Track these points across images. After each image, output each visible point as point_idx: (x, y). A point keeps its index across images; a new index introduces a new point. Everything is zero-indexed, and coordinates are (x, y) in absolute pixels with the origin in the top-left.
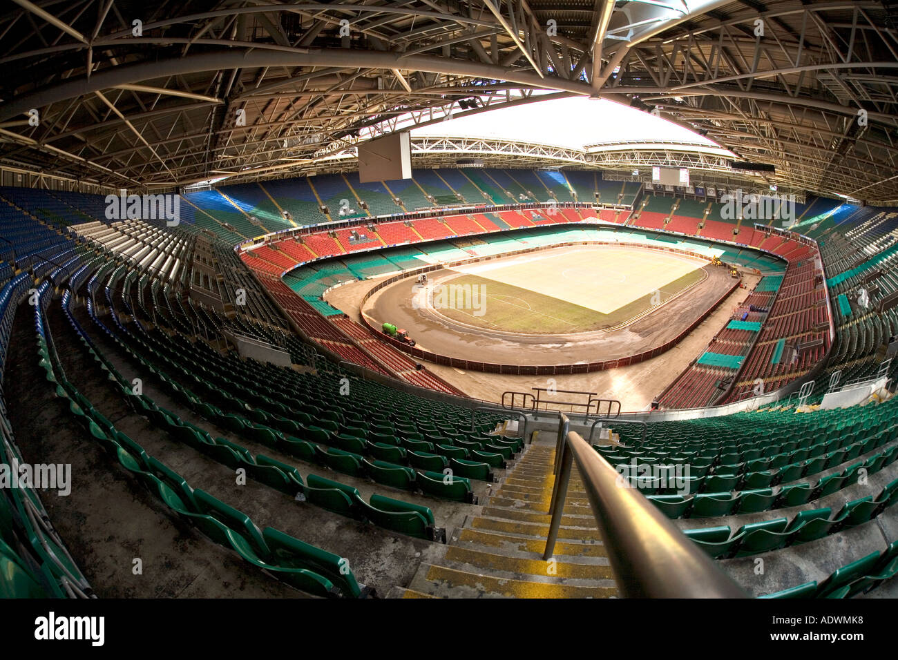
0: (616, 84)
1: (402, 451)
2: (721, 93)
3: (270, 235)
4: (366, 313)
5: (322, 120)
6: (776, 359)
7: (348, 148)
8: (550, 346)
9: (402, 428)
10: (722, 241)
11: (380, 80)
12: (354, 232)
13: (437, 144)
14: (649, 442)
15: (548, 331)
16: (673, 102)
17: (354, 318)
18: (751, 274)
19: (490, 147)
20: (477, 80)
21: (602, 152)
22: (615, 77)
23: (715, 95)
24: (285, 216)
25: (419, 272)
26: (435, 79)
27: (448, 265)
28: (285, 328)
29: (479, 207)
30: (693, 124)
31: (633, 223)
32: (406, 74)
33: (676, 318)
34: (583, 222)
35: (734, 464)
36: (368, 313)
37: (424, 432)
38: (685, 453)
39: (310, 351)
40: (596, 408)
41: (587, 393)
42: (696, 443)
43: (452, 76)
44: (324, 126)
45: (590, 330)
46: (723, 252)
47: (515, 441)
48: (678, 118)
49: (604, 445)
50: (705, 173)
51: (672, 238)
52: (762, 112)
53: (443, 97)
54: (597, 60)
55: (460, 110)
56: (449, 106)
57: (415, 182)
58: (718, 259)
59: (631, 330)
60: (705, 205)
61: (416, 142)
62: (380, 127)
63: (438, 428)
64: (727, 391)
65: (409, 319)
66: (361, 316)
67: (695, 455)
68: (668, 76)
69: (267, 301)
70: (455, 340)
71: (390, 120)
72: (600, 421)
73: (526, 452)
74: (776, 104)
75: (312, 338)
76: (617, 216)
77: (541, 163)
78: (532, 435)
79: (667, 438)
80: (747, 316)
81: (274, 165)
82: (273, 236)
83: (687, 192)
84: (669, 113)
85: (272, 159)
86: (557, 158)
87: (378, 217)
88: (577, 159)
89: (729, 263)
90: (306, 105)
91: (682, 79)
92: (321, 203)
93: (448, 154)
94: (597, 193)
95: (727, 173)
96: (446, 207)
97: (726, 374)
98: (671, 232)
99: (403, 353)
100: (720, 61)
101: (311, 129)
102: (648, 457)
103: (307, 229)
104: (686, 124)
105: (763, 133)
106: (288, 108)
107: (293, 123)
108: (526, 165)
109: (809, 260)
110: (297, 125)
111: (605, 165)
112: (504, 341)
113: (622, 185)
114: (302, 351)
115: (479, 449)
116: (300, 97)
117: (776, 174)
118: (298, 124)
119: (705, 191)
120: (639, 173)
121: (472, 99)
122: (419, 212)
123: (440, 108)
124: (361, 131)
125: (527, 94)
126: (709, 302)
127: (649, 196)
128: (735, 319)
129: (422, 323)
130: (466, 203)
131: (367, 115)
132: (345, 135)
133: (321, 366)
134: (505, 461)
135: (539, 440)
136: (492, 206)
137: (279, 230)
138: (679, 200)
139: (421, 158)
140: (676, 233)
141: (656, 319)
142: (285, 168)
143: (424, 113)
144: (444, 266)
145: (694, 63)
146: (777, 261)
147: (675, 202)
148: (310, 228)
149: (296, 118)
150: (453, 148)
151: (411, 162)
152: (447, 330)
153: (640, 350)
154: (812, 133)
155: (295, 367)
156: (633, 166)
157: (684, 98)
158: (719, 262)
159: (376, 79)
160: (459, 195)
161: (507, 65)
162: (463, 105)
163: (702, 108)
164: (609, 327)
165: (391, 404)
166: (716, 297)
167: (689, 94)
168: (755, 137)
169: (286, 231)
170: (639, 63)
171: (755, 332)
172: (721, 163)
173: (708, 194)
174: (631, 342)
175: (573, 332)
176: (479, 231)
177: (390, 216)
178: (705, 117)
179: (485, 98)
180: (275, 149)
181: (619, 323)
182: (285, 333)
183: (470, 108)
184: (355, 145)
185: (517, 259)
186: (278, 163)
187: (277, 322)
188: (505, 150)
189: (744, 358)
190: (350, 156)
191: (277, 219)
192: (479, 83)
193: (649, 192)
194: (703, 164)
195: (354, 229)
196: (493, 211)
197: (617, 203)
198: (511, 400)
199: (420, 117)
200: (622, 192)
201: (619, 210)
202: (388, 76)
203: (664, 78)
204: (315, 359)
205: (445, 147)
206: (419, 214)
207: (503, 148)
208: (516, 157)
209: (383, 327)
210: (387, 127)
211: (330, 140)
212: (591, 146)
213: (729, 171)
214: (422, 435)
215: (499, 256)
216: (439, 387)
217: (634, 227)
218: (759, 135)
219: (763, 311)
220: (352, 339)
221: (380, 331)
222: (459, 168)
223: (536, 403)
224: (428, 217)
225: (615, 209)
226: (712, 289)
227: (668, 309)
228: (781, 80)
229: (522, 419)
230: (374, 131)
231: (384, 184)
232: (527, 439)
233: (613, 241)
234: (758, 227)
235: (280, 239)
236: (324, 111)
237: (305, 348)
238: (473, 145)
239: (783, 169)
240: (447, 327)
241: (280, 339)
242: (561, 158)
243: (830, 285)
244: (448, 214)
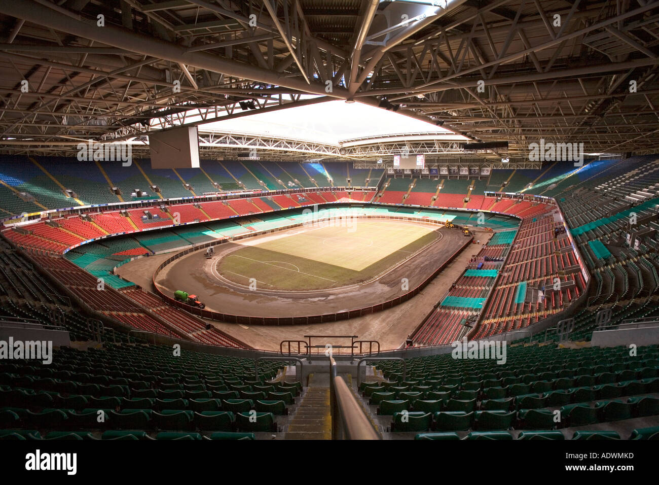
0: (368, 88)
1: (190, 414)
2: (461, 86)
3: (48, 212)
4: (159, 283)
5: (108, 104)
6: (521, 299)
7: (139, 135)
8: (316, 299)
9: (189, 389)
10: (454, 209)
11: (167, 72)
12: (146, 212)
13: (221, 139)
14: (410, 377)
15: (315, 287)
16: (416, 99)
17: (146, 288)
18: (482, 232)
19: (265, 144)
20: (255, 84)
21: (353, 146)
22: (369, 81)
23: (455, 88)
24: (69, 195)
25: (207, 245)
26: (219, 79)
27: (232, 240)
28: (65, 304)
29: (256, 193)
30: (431, 117)
31: (377, 201)
32: (192, 70)
33: (417, 271)
34: (338, 201)
35: (501, 398)
36: (161, 283)
37: (212, 389)
38: (446, 386)
39: (95, 325)
40: (359, 348)
41: (350, 337)
42: (455, 376)
43: (234, 79)
44: (112, 110)
45: (347, 285)
46: (455, 217)
47: (294, 385)
48: (419, 114)
49: (371, 381)
50: (439, 156)
51: (410, 210)
52: (502, 96)
53: (226, 97)
54: (355, 65)
55: (241, 110)
56: (232, 106)
57: (203, 171)
58: (450, 223)
59: (380, 283)
60: (438, 182)
61: (203, 136)
62: (170, 119)
63: (225, 382)
64: (474, 328)
65: (200, 286)
66: (153, 286)
67: (457, 389)
68: (414, 76)
69: (42, 279)
70: (239, 300)
71: (179, 114)
72: (363, 360)
73: (305, 395)
74: (518, 85)
75: (100, 312)
76: (365, 196)
77: (305, 157)
78: (308, 378)
79: (426, 372)
80: (483, 265)
81: (51, 141)
82: (53, 213)
83: (423, 173)
84: (411, 109)
85: (46, 134)
86: (318, 152)
87: (170, 199)
88: (333, 152)
89: (461, 225)
90: (87, 83)
91: (427, 78)
92: (111, 185)
93: (230, 149)
94: (349, 179)
95: (459, 154)
96: (230, 192)
97: (470, 313)
98: (409, 205)
99: (194, 315)
100: (467, 54)
101: (95, 110)
102: (413, 391)
103: (96, 208)
104: (425, 118)
105: (500, 115)
106: (64, 81)
107: (73, 100)
108: (294, 158)
109: (546, 215)
110: (77, 102)
111: (356, 157)
112: (279, 298)
113: (369, 171)
114: (86, 326)
115: (263, 398)
116: (80, 73)
117: (509, 148)
118: (79, 102)
119: (438, 170)
120: (383, 161)
121: (250, 101)
122: (207, 196)
123: (224, 107)
124: (152, 120)
125: (296, 99)
126: (444, 256)
127: (390, 179)
128: (471, 268)
129: (211, 288)
130: (246, 189)
131: (157, 106)
132: (135, 123)
133: (108, 338)
134: (287, 406)
135: (314, 382)
136: (267, 192)
137: (61, 208)
138: (415, 180)
139: (207, 150)
140: (413, 205)
141: (400, 272)
142: (65, 146)
143: (209, 110)
144: (229, 240)
145: (440, 60)
146: (510, 219)
147: (412, 181)
148: (100, 208)
149: (76, 96)
150: (235, 143)
151: (199, 154)
152: (232, 292)
153: (389, 298)
154: (559, 103)
155: (75, 345)
156: (378, 156)
157: (426, 95)
158: (451, 225)
159: (164, 71)
160: (240, 182)
161: (280, 71)
162: (244, 106)
163: (442, 102)
164: (362, 281)
165: (181, 365)
166: (450, 253)
167: (430, 91)
168: (490, 120)
169: (70, 209)
170: (391, 66)
171: (492, 278)
172: (454, 147)
173: (442, 173)
174: (380, 292)
175: (334, 287)
176: (257, 212)
177: (181, 199)
178: (443, 109)
179: (262, 101)
180: (51, 123)
181: (370, 278)
182: (66, 310)
183: (249, 109)
184: (145, 134)
185: (287, 232)
186: (57, 140)
187: (55, 300)
188: (277, 146)
189: (485, 300)
190: (140, 143)
191: (57, 196)
192: (257, 87)
193: (391, 176)
194: (438, 149)
195: (147, 210)
196: (267, 195)
197: (365, 186)
198: (288, 347)
199: (206, 114)
200: (369, 177)
201: (366, 191)
202: (175, 70)
203: (411, 78)
204: (101, 332)
205: (228, 142)
206: (206, 198)
207: (276, 144)
208: (286, 152)
209: (176, 295)
210: (176, 120)
211: (119, 125)
212: (345, 142)
213: (462, 152)
214: (210, 392)
215: (272, 231)
216: (226, 343)
217: (379, 203)
218: (494, 117)
219: (499, 260)
220: (144, 308)
221: (172, 298)
222: (240, 161)
223: (309, 348)
224: (214, 200)
225: (363, 191)
226: (446, 247)
227: (410, 264)
228: (532, 58)
229: (298, 364)
230: (164, 123)
231: (175, 172)
232: (305, 382)
233: (362, 215)
234: (488, 195)
235: (62, 216)
236: (109, 94)
237: (90, 322)
238: (251, 141)
239: (517, 143)
240: (232, 290)
241: (57, 318)
242: (321, 153)
243: (575, 233)
244: (231, 198)
